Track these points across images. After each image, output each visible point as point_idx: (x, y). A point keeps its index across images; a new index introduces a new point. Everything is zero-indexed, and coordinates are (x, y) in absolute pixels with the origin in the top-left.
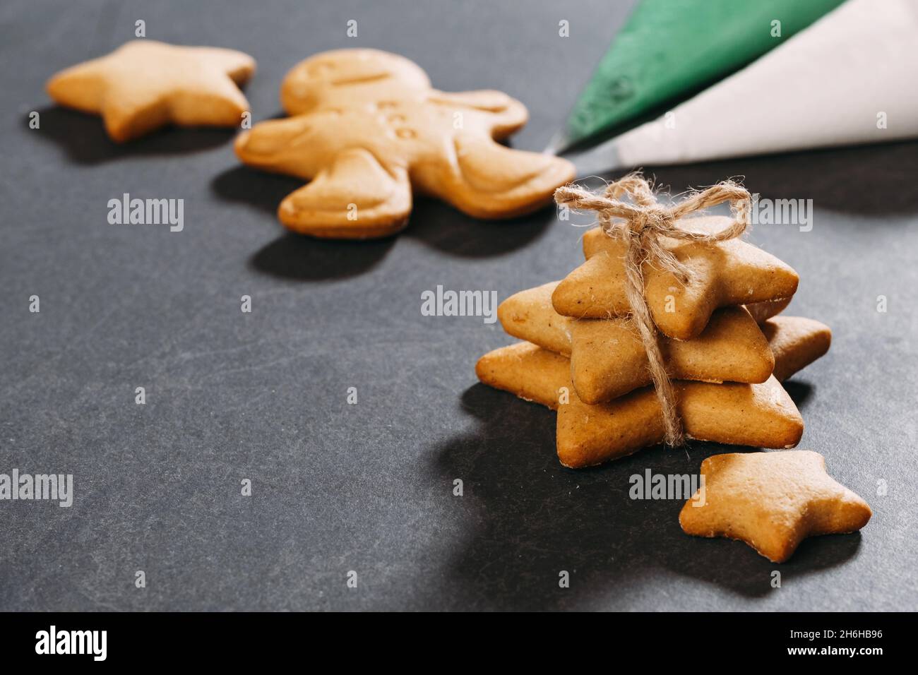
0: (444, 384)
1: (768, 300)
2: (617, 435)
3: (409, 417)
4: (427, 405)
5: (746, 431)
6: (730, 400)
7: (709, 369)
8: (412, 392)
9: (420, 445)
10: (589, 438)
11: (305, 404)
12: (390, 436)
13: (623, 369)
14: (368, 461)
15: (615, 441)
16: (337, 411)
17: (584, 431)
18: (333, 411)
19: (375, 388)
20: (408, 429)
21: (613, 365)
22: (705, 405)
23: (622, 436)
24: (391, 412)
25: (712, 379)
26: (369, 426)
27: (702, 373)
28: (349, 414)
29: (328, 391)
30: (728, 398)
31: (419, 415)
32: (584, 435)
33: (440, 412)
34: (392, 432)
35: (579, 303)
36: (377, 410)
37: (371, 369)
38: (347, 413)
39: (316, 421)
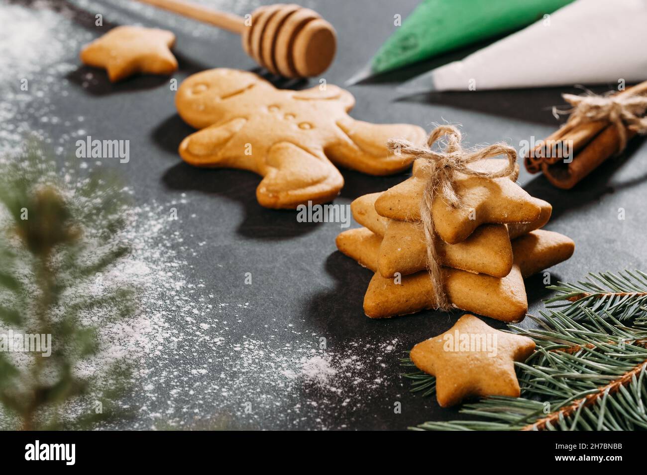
0: (308, 268)
1: (518, 222)
2: (403, 300)
3: (284, 291)
4: (297, 283)
5: (489, 307)
6: (481, 286)
7: (470, 264)
8: (287, 273)
9: (292, 312)
10: (383, 300)
11: (215, 281)
12: (272, 305)
13: (410, 257)
14: (256, 323)
15: (401, 304)
16: (235, 286)
17: (381, 294)
18: (233, 286)
19: (262, 270)
20: (284, 300)
21: (404, 254)
22: (465, 287)
23: (407, 301)
24: (272, 288)
25: (472, 270)
26: (257, 297)
27: (466, 266)
28: (244, 288)
29: (230, 271)
30: (481, 284)
31: (291, 290)
32: (381, 297)
33: (305, 288)
34: (273, 302)
35: (390, 209)
36: (262, 286)
37: (259, 255)
38: (243, 288)
39: (222, 293)
